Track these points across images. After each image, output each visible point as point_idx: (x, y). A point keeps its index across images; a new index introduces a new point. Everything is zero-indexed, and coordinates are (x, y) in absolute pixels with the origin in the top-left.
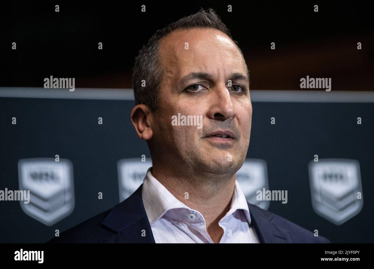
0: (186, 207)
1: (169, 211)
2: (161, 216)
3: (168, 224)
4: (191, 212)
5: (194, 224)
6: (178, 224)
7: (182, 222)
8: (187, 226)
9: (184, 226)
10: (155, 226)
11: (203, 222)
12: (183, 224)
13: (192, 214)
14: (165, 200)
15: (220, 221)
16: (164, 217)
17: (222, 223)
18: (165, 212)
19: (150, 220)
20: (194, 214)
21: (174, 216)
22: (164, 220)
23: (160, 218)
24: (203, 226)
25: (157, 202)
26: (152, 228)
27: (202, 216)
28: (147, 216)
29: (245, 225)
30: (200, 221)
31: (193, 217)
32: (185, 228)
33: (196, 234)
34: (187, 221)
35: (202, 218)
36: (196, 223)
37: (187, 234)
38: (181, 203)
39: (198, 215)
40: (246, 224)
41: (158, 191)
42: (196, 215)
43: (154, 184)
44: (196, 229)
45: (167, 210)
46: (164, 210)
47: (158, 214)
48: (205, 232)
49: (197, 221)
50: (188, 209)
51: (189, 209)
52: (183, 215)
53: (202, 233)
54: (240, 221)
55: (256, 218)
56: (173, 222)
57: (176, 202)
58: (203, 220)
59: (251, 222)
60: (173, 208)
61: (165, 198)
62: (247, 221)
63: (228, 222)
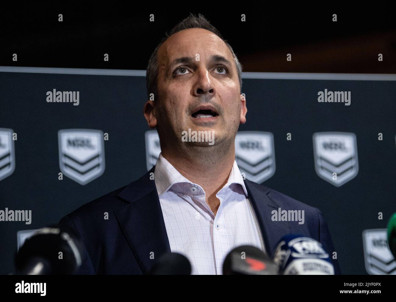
0: (189, 182)
1: (175, 185)
2: (168, 190)
3: (175, 196)
4: (193, 186)
5: (196, 196)
6: (183, 196)
7: (186, 194)
8: (190, 198)
9: (188, 198)
10: (163, 198)
11: (203, 194)
12: (187, 196)
13: (194, 188)
14: (171, 176)
15: (217, 193)
16: (171, 190)
17: (219, 195)
18: (171, 186)
19: (159, 193)
20: (195, 187)
21: (180, 189)
22: (171, 193)
23: (167, 191)
24: (203, 197)
25: (165, 178)
26: (160, 200)
27: (202, 189)
28: (157, 190)
29: (242, 196)
30: (201, 193)
31: (195, 190)
32: (189, 199)
33: (198, 205)
34: (191, 194)
35: (202, 191)
36: (197, 195)
37: (191, 204)
38: (185, 178)
39: (199, 188)
40: (244, 196)
41: (166, 168)
42: (197, 188)
43: (163, 163)
44: (198, 201)
45: (172, 184)
46: (170, 184)
47: (165, 188)
48: (205, 203)
49: (198, 193)
50: (190, 184)
51: (192, 183)
52: (187, 188)
53: (203, 204)
54: (237, 194)
55: (252, 191)
56: (179, 194)
57: (180, 177)
58: (203, 192)
59: (248, 194)
60: (177, 182)
61: (172, 174)
62: (245, 194)
63: (225, 194)
